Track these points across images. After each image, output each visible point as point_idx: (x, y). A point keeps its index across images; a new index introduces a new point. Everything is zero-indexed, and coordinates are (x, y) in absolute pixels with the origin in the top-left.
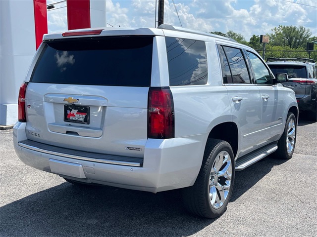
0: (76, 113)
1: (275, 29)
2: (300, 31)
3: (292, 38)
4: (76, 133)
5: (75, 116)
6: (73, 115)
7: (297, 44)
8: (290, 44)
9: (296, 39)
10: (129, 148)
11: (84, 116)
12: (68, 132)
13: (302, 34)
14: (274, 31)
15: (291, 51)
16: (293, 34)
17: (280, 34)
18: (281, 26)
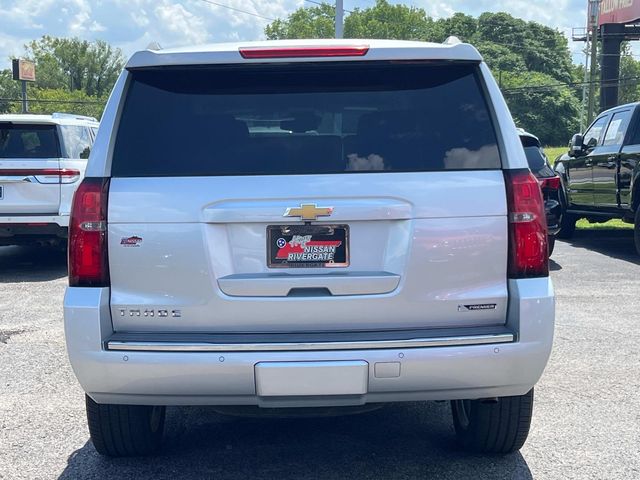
0: (307, 244)
1: (34, 46)
2: (100, 53)
3: (79, 71)
4: (325, 292)
5: (302, 250)
6: (298, 249)
7: (94, 85)
8: (77, 84)
9: (92, 71)
10: (468, 307)
11: (333, 249)
12: (294, 292)
13: (105, 61)
14: (30, 49)
15: (88, 102)
16: (82, 61)
17: (47, 58)
18: (49, 38)
